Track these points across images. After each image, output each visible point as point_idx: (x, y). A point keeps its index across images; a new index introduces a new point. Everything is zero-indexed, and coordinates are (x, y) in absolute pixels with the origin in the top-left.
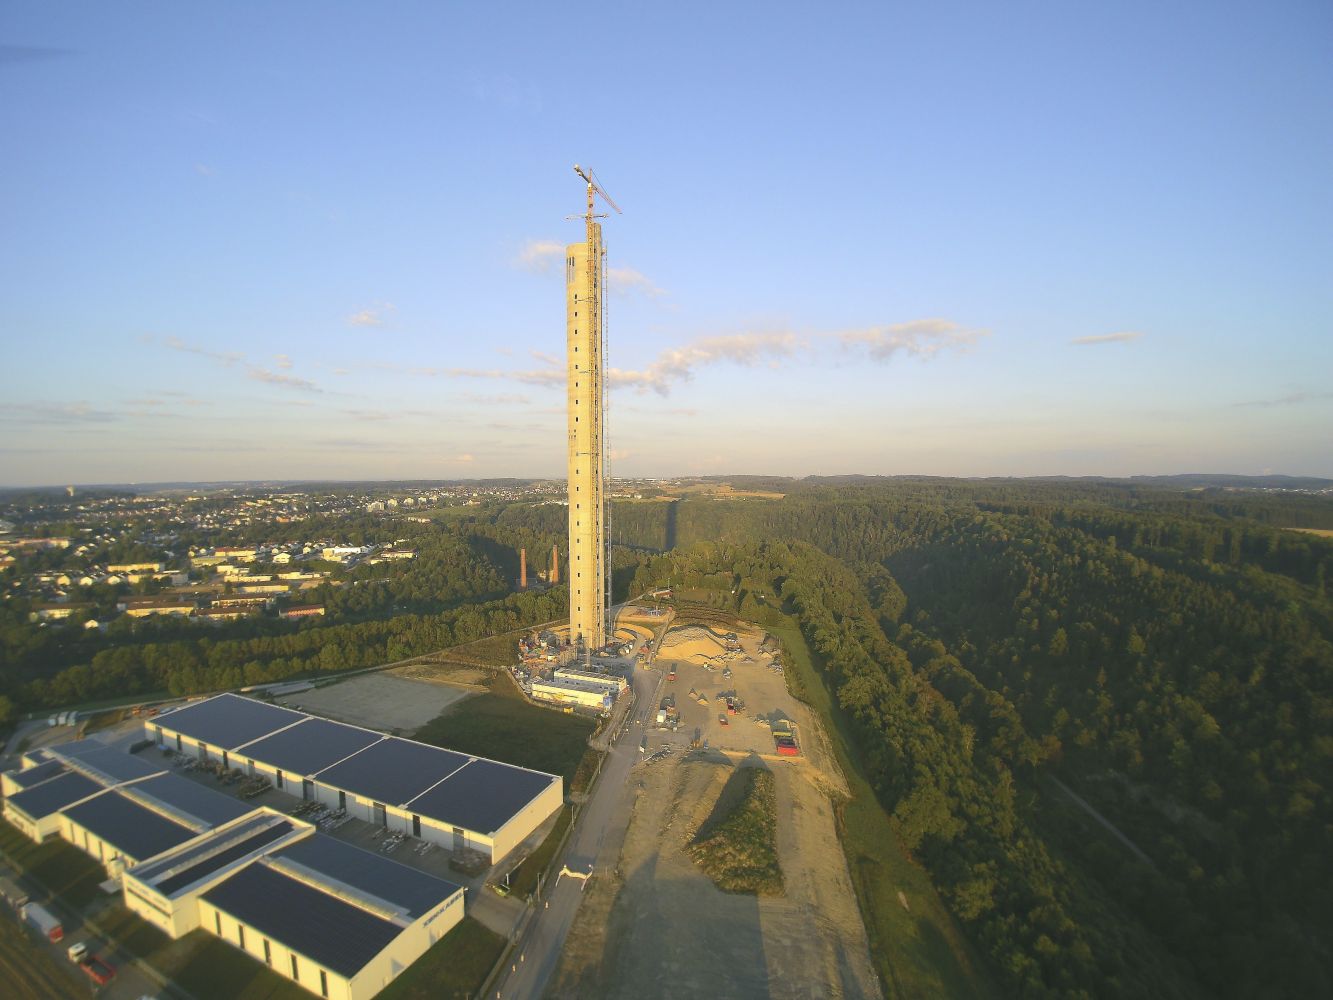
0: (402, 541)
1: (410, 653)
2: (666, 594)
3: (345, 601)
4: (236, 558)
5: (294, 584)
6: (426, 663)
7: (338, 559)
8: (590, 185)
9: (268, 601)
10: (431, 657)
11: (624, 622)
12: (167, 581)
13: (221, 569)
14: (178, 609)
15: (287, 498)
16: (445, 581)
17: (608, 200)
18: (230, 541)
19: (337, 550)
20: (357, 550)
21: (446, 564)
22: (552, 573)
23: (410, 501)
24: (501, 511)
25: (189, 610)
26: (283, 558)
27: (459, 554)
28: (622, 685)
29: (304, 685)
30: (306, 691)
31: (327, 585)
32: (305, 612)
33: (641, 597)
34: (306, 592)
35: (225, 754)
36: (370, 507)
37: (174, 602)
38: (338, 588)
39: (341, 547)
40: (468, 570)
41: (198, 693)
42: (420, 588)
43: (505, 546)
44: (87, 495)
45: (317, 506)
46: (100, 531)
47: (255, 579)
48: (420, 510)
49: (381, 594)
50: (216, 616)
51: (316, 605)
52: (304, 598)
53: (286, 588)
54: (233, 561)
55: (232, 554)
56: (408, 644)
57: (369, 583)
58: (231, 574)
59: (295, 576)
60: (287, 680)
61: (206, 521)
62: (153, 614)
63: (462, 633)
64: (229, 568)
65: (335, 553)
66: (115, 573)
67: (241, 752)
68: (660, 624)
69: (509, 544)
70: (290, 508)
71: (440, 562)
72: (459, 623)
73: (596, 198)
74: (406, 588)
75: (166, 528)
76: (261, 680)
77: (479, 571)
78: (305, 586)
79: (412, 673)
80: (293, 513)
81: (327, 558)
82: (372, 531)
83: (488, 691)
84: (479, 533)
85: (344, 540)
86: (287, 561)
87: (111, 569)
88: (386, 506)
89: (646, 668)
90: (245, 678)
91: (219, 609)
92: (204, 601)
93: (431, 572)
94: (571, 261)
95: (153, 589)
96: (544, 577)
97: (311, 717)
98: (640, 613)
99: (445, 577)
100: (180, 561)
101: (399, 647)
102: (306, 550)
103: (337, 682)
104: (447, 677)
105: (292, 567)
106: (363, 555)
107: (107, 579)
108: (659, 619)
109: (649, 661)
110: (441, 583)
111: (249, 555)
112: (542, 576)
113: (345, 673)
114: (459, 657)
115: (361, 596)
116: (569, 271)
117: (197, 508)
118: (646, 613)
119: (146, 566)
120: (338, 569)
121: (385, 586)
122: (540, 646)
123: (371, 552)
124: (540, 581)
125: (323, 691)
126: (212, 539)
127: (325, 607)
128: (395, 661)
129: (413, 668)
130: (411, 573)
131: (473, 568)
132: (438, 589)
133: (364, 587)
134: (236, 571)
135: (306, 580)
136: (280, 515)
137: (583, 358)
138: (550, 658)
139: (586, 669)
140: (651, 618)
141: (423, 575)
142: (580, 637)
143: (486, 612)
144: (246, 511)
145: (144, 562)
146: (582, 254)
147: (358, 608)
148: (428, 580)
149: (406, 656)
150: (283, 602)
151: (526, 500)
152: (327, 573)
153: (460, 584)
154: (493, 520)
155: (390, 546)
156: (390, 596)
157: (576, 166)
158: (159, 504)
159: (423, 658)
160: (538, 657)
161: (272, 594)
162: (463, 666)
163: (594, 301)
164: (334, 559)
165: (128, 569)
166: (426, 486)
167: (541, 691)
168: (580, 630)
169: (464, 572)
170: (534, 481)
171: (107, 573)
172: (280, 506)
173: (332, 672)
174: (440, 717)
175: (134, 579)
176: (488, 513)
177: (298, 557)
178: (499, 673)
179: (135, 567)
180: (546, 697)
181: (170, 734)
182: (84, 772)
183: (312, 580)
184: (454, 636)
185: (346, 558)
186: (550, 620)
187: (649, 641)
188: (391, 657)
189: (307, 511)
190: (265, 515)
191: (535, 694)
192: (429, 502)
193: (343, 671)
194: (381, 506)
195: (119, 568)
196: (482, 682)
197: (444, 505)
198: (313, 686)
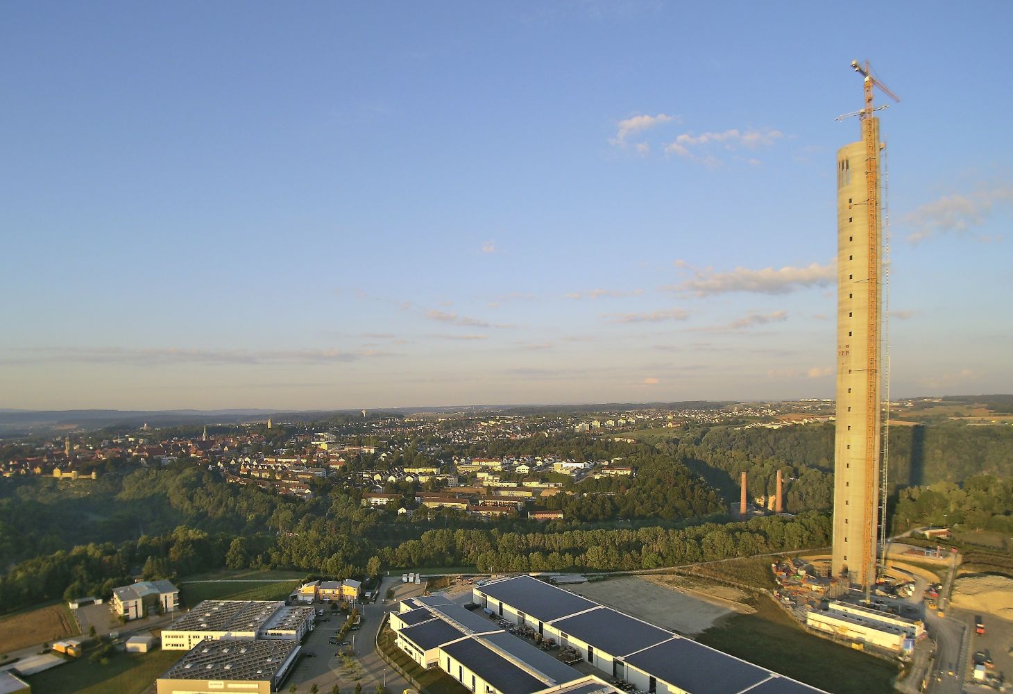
0: (618, 459)
1: (662, 562)
2: (944, 533)
3: (579, 509)
4: (487, 467)
5: (536, 492)
6: (679, 574)
7: (568, 472)
8: (867, 79)
9: (519, 503)
10: (683, 568)
11: (894, 560)
12: (445, 481)
13: (480, 475)
14: (457, 504)
15: (510, 420)
16: (665, 498)
17: (885, 90)
18: (478, 452)
19: (565, 464)
20: (580, 465)
21: (665, 483)
22: (771, 499)
23: (611, 423)
24: (703, 434)
25: (465, 506)
26: (524, 469)
27: (677, 474)
28: (919, 629)
29: (578, 577)
30: (581, 583)
31: (562, 495)
32: (548, 516)
33: (907, 534)
34: (546, 499)
35: (541, 625)
36: (578, 428)
37: (452, 498)
38: (572, 498)
39: (567, 462)
40: (688, 490)
41: (497, 572)
42: (642, 503)
43: (716, 469)
44: (375, 416)
45: (535, 426)
46: (392, 443)
47: (505, 485)
48: (623, 431)
49: (608, 506)
50: (484, 513)
51: (556, 511)
52: (546, 503)
53: (530, 494)
54: (486, 469)
55: (484, 464)
56: (660, 554)
57: (597, 495)
58: (487, 479)
59: (535, 484)
60: (563, 571)
61: (457, 437)
62: (441, 507)
63: (710, 551)
64: (485, 475)
65: (564, 467)
66: (409, 474)
67: (553, 625)
68: (945, 567)
69: (722, 467)
70: (514, 427)
71: (659, 481)
72: (706, 541)
73: (875, 91)
74: (630, 502)
75: (433, 441)
76: (542, 568)
77: (698, 492)
78: (544, 494)
79: (669, 582)
80: (518, 432)
81: (559, 471)
82: (588, 449)
83: (755, 611)
84: (689, 456)
85: (568, 457)
86: (527, 472)
87: (406, 470)
88: (590, 427)
89: (941, 614)
90: (530, 565)
91: (485, 506)
92: (472, 499)
93: (651, 489)
94: (844, 165)
95: (437, 487)
96: (762, 503)
97: (601, 607)
98: (912, 552)
99: (665, 495)
100: (448, 468)
101: (653, 556)
102: (539, 463)
103: (605, 579)
104: (706, 591)
105: (532, 476)
106: (586, 470)
107: (405, 479)
108: (940, 561)
109: (941, 608)
110: (661, 501)
111: (497, 466)
112: (760, 501)
113: (608, 573)
114: (713, 573)
115: (591, 506)
116: (840, 177)
117: (447, 426)
118: (921, 553)
119: (429, 470)
120: (568, 481)
121: (610, 498)
122: (797, 574)
123: (592, 467)
124: (758, 507)
125: (596, 585)
126: (466, 451)
127: (564, 513)
128: (649, 568)
129: (670, 577)
130: (633, 489)
131: (692, 490)
132: (659, 506)
133: (594, 498)
134: (491, 477)
135: (545, 489)
136: (509, 433)
137: (860, 267)
138: (814, 588)
139: (864, 605)
140: (930, 559)
141: (644, 492)
142: (846, 570)
143: (731, 532)
144: (483, 429)
145: (425, 466)
146: (857, 153)
147: (590, 516)
148: (649, 496)
149: (658, 566)
150: (530, 506)
151: (727, 422)
152: (560, 484)
153: (680, 503)
154: (697, 442)
155: (606, 463)
156: (616, 509)
157: (854, 62)
158: (422, 424)
159: (675, 569)
160: (800, 584)
161: (521, 499)
162: (720, 583)
163: (873, 203)
164: (564, 472)
165: (417, 471)
166: (621, 409)
167: (817, 620)
168: (845, 562)
169: (683, 491)
170: (727, 403)
171: (404, 473)
172: (508, 426)
173: (597, 571)
174: (713, 628)
175: (423, 479)
176: (691, 435)
177: (535, 468)
178: (761, 594)
179: (421, 470)
180: (824, 627)
181: (493, 602)
182: (446, 620)
183: (549, 490)
184: (702, 553)
185: (573, 472)
186: (800, 547)
187: (935, 586)
188: (644, 564)
189: (528, 430)
190: (498, 433)
191: (810, 622)
192: (628, 424)
193: (608, 570)
194: (587, 427)
195: (412, 470)
196: (744, 601)
197: (645, 427)
198: (586, 580)
